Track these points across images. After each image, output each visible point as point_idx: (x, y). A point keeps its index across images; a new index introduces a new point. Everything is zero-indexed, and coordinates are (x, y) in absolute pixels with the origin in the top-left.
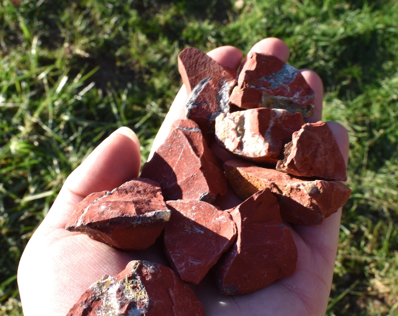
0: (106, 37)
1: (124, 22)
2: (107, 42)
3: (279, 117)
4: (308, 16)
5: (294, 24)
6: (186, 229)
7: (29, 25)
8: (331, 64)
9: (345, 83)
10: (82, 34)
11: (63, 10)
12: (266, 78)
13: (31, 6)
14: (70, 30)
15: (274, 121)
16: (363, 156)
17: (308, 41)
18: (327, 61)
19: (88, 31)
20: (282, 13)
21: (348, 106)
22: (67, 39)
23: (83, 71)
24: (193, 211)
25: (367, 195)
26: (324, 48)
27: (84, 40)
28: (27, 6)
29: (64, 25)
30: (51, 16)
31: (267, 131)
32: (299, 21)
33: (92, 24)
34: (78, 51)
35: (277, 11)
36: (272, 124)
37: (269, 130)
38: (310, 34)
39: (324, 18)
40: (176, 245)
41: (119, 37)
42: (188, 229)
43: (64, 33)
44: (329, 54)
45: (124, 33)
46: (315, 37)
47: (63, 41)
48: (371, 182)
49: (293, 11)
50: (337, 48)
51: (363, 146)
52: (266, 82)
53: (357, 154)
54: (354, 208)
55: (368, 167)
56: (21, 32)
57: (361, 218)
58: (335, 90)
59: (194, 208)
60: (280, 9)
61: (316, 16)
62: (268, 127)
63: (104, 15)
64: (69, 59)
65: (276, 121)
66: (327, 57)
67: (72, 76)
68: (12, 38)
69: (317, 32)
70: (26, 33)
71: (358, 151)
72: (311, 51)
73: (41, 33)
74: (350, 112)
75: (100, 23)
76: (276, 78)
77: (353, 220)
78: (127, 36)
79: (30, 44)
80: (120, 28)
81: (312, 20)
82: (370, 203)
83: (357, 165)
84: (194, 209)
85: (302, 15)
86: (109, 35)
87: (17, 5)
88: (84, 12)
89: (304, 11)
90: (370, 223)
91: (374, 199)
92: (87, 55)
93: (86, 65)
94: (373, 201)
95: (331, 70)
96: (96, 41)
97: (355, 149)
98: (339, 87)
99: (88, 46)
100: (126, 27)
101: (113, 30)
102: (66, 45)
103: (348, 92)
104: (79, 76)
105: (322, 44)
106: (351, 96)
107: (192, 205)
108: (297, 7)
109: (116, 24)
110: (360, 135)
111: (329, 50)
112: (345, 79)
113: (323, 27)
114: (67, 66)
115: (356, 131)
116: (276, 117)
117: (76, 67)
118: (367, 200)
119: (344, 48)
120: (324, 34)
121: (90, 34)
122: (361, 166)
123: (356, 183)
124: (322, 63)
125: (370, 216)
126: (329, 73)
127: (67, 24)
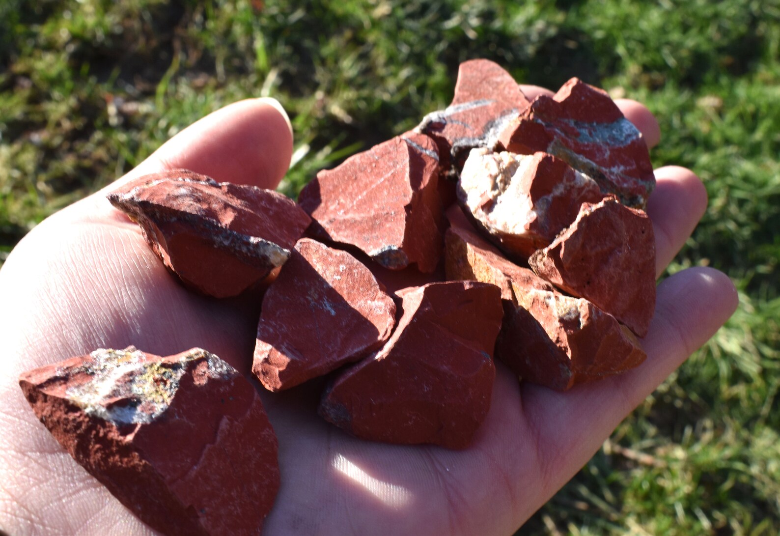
0: (386, 97)
1: (421, 80)
2: (385, 106)
3: (577, 186)
4: (727, 142)
5: (699, 149)
6: (310, 296)
7: (270, 48)
8: (746, 232)
9: (763, 269)
10: (350, 83)
11: (328, 36)
12: (576, 123)
13: (280, 20)
14: (331, 71)
15: (565, 189)
16: (764, 402)
17: (717, 184)
18: (740, 225)
19: (360, 80)
20: (684, 125)
21: (758, 310)
22: (324, 85)
23: (335, 142)
24: (338, 272)
25: (755, 470)
26: (741, 203)
27: (349, 94)
28: (273, 18)
29: (323, 62)
30: (308, 43)
31: (545, 197)
32: (708, 146)
33: (368, 71)
34: (336, 109)
35: (676, 121)
36: (559, 191)
37: (550, 198)
38: (722, 173)
39: (753, 152)
40: (278, 313)
41: (406, 102)
42: (312, 296)
43: (321, 75)
44: (748, 214)
45: (416, 99)
46: (729, 181)
47: (315, 87)
48: (767, 448)
49: (703, 128)
50: (763, 207)
51: (768, 384)
52: (573, 129)
53: (756, 396)
54: (728, 485)
55: (768, 422)
56: (254, 55)
57: (735, 506)
58: (744, 276)
59: (342, 267)
60: (682, 120)
61: (740, 144)
62: (549, 192)
63: (391, 60)
64: (318, 119)
65: (569, 190)
66: (742, 218)
67: (316, 146)
68: (236, 62)
69: (736, 172)
70: (262, 60)
71: (758, 390)
72: (718, 202)
73: (284, 66)
74: (759, 320)
75: (382, 71)
76: (595, 131)
77: (721, 506)
78: (421, 102)
79: (262, 78)
80: (412, 89)
81: (732, 150)
82: (757, 484)
83: (749, 413)
84: (341, 270)
85: (716, 138)
86: (392, 95)
87: (257, 12)
88: (362, 49)
89: (722, 133)
90: (748, 519)
91: (766, 480)
92: (347, 119)
93: (343, 136)
94: (763, 483)
95: (745, 241)
96: (368, 100)
97: (753, 385)
98: (750, 274)
99: (353, 106)
100: (421, 90)
101: (400, 88)
102: (319, 95)
103: (764, 287)
104: (327, 150)
105: (739, 194)
106: (767, 294)
107: (341, 262)
108: (711, 122)
109: (408, 81)
110: (768, 364)
111: (748, 207)
112: (763, 261)
113: (748, 166)
114: (312, 129)
115: (762, 356)
116: (572, 183)
117: (326, 133)
118: (752, 477)
119: (774, 210)
120: (746, 179)
121: (360, 87)
122: (755, 417)
123: (742, 444)
124: (731, 226)
125: (752, 507)
126: (740, 246)
127: (330, 63)
